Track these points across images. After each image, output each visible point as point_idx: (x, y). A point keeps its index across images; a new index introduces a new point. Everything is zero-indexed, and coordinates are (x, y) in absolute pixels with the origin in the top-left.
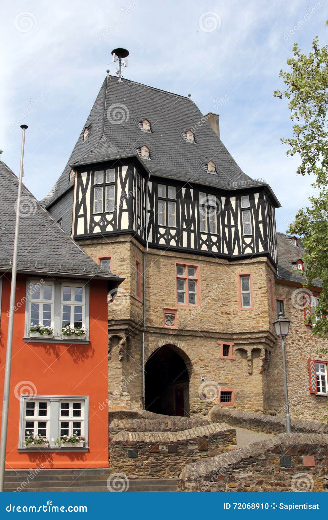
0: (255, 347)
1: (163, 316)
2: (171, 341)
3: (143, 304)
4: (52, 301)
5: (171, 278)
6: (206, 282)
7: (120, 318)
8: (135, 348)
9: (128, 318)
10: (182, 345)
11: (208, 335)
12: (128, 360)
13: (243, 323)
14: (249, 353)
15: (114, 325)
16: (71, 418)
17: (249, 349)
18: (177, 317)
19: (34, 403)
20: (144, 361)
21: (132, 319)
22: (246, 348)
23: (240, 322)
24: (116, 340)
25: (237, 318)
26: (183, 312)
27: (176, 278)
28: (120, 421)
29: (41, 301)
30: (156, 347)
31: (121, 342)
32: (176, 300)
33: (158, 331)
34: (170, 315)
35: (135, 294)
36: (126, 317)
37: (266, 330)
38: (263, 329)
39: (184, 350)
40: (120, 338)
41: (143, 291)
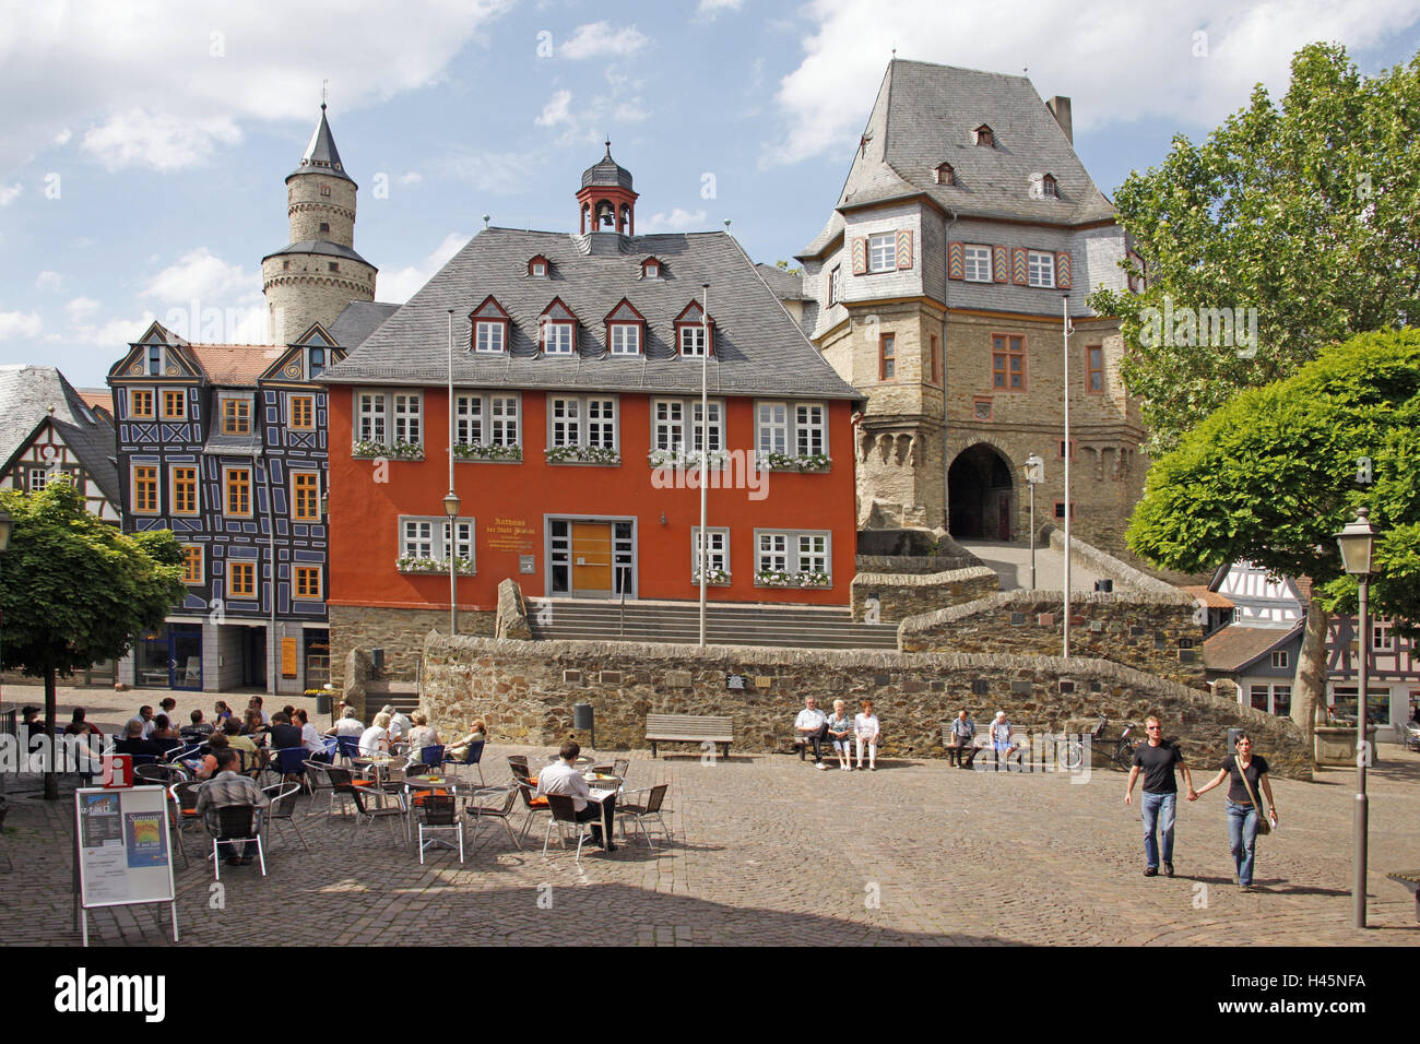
0: (1107, 445)
1: (973, 404)
2: (985, 438)
3: (944, 392)
4: (784, 425)
5: (984, 354)
6: (1036, 358)
7: (908, 413)
8: (935, 448)
9: (919, 413)
10: (1001, 444)
11: (1038, 429)
12: (923, 464)
13: (1091, 413)
14: (1099, 451)
15: (902, 421)
16: (812, 554)
17: (1098, 447)
18: (993, 406)
19: (769, 538)
20: (949, 462)
21: (926, 413)
22: (1094, 445)
23: (1086, 411)
24: (905, 439)
25: (1083, 406)
26: (1001, 400)
27: (992, 356)
28: (870, 558)
29: (772, 425)
30: (965, 447)
31: (912, 442)
32: (992, 383)
33: (966, 425)
34: (983, 405)
35: (929, 380)
36: (917, 411)
37: (1121, 423)
38: (1118, 422)
39: (1004, 449)
40: (910, 438)
41: (944, 375)
